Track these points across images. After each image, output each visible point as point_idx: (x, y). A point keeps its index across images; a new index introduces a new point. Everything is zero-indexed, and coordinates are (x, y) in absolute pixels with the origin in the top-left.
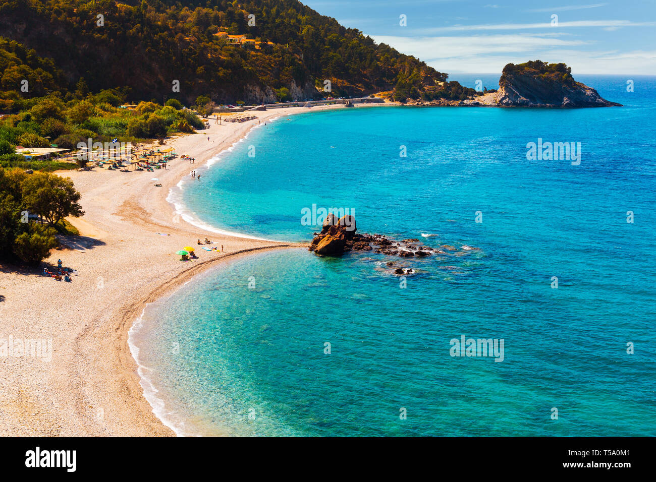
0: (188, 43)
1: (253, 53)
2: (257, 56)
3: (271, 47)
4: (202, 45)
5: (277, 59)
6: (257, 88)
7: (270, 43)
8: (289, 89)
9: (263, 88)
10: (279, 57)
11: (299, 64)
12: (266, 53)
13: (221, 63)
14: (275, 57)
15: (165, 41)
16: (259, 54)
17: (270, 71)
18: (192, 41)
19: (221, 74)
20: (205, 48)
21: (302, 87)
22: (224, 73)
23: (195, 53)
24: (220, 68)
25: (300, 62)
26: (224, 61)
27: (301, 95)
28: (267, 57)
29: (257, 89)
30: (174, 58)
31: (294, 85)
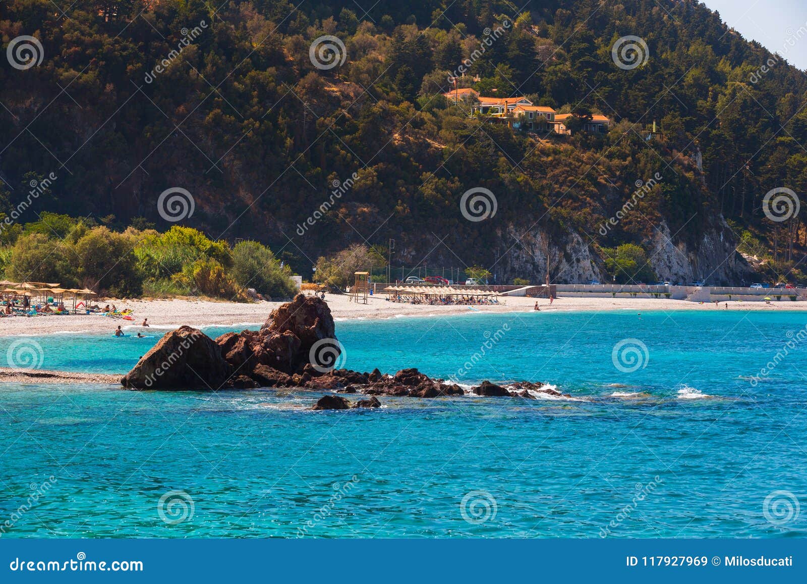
0: (335, 102)
1: (544, 143)
2: (555, 152)
3: (603, 128)
4: (378, 107)
5: (616, 162)
6: (539, 238)
7: (598, 118)
8: (649, 250)
9: (557, 237)
10: (623, 157)
11: (686, 180)
12: (586, 147)
13: (431, 160)
14: (610, 156)
15: (266, 95)
16: (563, 147)
17: (592, 195)
18: (347, 97)
19: (427, 190)
20: (386, 116)
21: (693, 247)
22: (436, 189)
23: (355, 129)
24: (428, 175)
25: (690, 175)
26: (440, 154)
27: (687, 270)
28: (585, 156)
29: (540, 240)
30: (289, 141)
31: (663, 240)
